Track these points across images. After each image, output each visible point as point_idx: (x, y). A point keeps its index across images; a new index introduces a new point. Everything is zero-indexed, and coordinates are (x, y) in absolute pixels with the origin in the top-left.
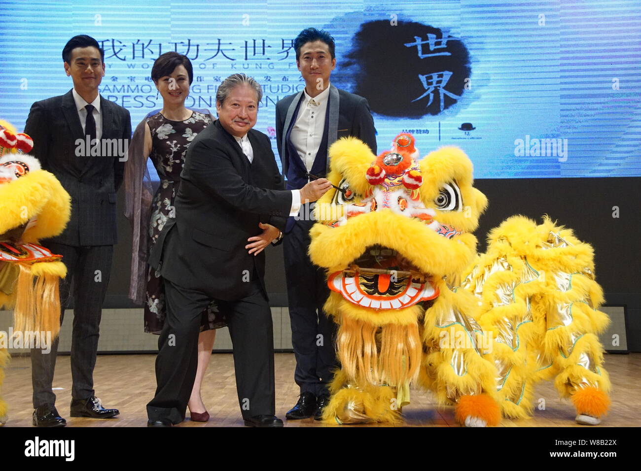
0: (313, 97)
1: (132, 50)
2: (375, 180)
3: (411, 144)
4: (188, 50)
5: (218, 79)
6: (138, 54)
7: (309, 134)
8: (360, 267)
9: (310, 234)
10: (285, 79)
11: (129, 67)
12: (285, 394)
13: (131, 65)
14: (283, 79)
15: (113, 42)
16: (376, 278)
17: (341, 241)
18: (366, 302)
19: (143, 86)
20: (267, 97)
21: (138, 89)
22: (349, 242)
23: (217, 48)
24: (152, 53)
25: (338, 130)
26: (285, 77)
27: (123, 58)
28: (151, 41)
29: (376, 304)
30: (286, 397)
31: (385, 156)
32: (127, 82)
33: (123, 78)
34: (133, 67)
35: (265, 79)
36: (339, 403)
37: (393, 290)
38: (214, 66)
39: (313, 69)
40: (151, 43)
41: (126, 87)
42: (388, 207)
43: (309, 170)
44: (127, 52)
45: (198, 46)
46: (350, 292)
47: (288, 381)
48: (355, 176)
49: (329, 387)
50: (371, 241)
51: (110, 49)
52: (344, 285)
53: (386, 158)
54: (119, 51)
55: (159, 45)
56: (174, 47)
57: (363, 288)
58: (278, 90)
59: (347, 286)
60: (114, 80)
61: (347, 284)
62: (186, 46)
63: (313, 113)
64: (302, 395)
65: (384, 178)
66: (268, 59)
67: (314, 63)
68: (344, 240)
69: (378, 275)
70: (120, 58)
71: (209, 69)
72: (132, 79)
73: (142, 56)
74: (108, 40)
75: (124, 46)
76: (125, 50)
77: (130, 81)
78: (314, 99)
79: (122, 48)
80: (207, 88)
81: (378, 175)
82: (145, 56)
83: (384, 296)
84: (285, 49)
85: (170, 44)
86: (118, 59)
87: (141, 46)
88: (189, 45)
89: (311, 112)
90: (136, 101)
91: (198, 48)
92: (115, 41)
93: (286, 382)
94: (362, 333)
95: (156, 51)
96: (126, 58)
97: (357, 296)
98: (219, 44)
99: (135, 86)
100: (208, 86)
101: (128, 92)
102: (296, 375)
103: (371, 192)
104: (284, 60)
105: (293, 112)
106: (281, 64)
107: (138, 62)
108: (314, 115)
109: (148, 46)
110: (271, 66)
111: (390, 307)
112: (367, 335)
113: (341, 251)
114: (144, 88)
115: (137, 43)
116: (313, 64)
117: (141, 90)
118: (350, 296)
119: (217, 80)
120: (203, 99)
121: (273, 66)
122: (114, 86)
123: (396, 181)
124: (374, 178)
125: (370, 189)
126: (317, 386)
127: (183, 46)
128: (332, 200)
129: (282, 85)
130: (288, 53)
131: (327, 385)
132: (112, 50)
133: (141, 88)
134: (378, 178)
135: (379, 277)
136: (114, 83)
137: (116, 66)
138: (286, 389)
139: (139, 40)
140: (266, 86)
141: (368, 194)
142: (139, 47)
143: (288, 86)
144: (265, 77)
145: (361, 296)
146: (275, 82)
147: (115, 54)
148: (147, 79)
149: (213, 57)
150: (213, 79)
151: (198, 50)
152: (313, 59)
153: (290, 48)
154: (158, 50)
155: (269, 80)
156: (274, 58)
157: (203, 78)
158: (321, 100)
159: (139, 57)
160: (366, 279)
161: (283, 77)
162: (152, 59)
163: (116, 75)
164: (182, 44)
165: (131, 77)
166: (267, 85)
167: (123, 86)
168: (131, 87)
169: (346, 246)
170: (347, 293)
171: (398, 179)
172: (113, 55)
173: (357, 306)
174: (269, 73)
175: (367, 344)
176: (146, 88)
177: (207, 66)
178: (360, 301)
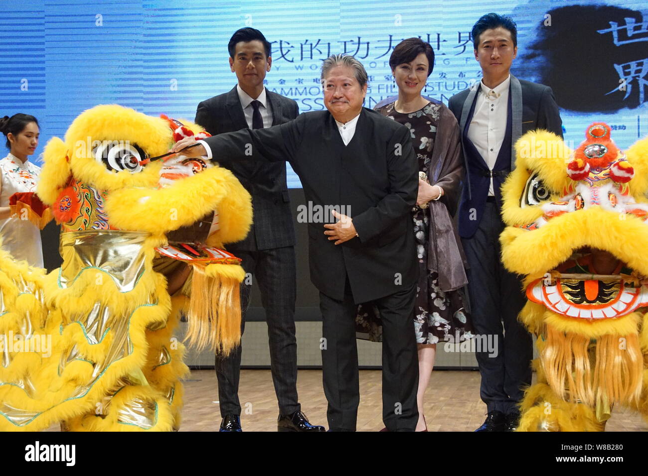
0: (492, 88)
1: (300, 51)
2: (578, 175)
3: (607, 134)
4: (358, 48)
5: (389, 77)
6: (307, 54)
7: (489, 128)
8: (561, 273)
9: (501, 239)
10: (461, 74)
11: (297, 69)
12: (468, 413)
13: (299, 67)
14: (459, 75)
15: (281, 44)
16: (581, 284)
17: (545, 244)
18: (574, 311)
19: (310, 89)
20: (442, 95)
21: (306, 92)
22: (553, 244)
23: (388, 45)
24: (321, 53)
25: (523, 121)
26: (461, 73)
27: (291, 60)
28: (319, 40)
29: (585, 314)
30: (470, 416)
31: (586, 148)
32: (295, 85)
33: (291, 81)
34: (301, 69)
35: (440, 76)
36: (530, 423)
37: (603, 298)
38: (385, 65)
39: (494, 59)
40: (320, 42)
41: (294, 91)
42: (597, 204)
43: (491, 168)
44: (295, 53)
45: (368, 43)
46: (553, 303)
47: (470, 399)
48: (552, 172)
49: (520, 407)
50: (579, 243)
51: (278, 51)
52: (546, 295)
53: (586, 150)
54: (287, 53)
55: (327, 45)
56: (343, 46)
57: (568, 297)
58: (454, 87)
59: (549, 296)
60: (282, 83)
61: (549, 294)
62: (356, 44)
63: (492, 105)
64: (489, 414)
65: (589, 172)
66: (444, 54)
67: (496, 53)
68: (548, 242)
69: (584, 282)
70: (289, 61)
71: (380, 68)
72: (300, 81)
73: (310, 56)
74: (276, 42)
75: (292, 47)
76: (292, 52)
77: (298, 83)
78: (494, 90)
79: (290, 49)
80: (377, 88)
81: (582, 168)
82: (313, 57)
83: (594, 304)
84: (462, 43)
85: (340, 43)
86: (286, 61)
87: (310, 46)
88: (359, 43)
89: (490, 105)
90: (304, 104)
91: (368, 46)
92: (283, 43)
93: (469, 401)
94: (572, 346)
95: (325, 51)
96: (294, 59)
97: (562, 307)
98: (391, 40)
99: (303, 89)
100: (379, 85)
101: (296, 94)
102: (482, 392)
103: (571, 189)
104: (461, 54)
105: (470, 107)
106: (457, 59)
107: (307, 63)
108: (494, 108)
109: (316, 46)
110: (446, 62)
111: (603, 316)
112: (578, 349)
113: (546, 254)
114: (312, 90)
115: (305, 44)
116: (494, 53)
117: (310, 93)
118: (554, 306)
119: (388, 79)
120: (374, 100)
121: (449, 62)
122: (282, 89)
123: (601, 174)
124: (577, 172)
125: (569, 185)
126: (505, 404)
127: (353, 44)
128: (520, 200)
129: (458, 82)
130: (465, 47)
131: (518, 405)
132: (279, 52)
133: (309, 90)
134: (582, 172)
135: (585, 283)
136: (282, 86)
137: (284, 69)
138: (469, 408)
139: (307, 41)
140: (441, 84)
141: (567, 190)
142: (308, 48)
143: (465, 82)
144: (440, 74)
145: (566, 306)
146: (451, 79)
147: (283, 56)
148: (315, 80)
149: (384, 55)
150: (384, 79)
151: (368, 48)
152: (493, 49)
153: (468, 41)
154: (327, 51)
155: (444, 77)
156: (450, 53)
157: (374, 77)
158: (502, 91)
159: (307, 58)
160: (570, 286)
161: (459, 74)
162: (320, 59)
163: (284, 78)
164: (352, 42)
165: (299, 79)
166: (442, 82)
167: (291, 89)
168: (299, 89)
169: (550, 249)
170: (550, 303)
171: (604, 172)
172: (281, 57)
173: (564, 316)
174: (445, 70)
175: (578, 359)
176: (314, 90)
177: (378, 65)
178: (567, 311)
